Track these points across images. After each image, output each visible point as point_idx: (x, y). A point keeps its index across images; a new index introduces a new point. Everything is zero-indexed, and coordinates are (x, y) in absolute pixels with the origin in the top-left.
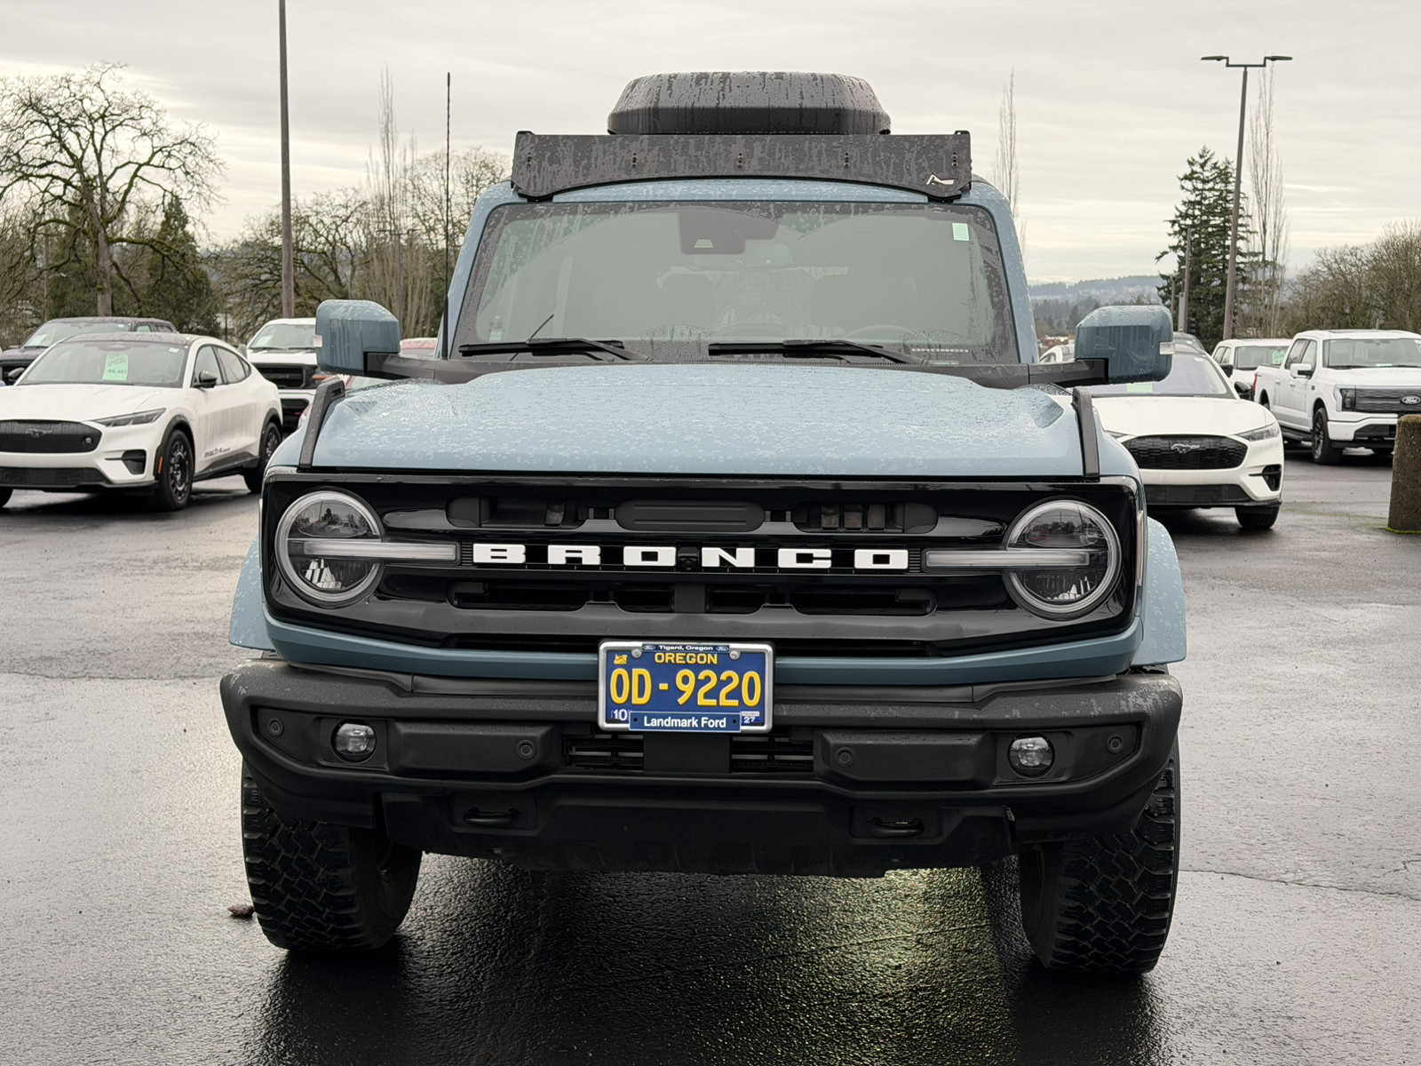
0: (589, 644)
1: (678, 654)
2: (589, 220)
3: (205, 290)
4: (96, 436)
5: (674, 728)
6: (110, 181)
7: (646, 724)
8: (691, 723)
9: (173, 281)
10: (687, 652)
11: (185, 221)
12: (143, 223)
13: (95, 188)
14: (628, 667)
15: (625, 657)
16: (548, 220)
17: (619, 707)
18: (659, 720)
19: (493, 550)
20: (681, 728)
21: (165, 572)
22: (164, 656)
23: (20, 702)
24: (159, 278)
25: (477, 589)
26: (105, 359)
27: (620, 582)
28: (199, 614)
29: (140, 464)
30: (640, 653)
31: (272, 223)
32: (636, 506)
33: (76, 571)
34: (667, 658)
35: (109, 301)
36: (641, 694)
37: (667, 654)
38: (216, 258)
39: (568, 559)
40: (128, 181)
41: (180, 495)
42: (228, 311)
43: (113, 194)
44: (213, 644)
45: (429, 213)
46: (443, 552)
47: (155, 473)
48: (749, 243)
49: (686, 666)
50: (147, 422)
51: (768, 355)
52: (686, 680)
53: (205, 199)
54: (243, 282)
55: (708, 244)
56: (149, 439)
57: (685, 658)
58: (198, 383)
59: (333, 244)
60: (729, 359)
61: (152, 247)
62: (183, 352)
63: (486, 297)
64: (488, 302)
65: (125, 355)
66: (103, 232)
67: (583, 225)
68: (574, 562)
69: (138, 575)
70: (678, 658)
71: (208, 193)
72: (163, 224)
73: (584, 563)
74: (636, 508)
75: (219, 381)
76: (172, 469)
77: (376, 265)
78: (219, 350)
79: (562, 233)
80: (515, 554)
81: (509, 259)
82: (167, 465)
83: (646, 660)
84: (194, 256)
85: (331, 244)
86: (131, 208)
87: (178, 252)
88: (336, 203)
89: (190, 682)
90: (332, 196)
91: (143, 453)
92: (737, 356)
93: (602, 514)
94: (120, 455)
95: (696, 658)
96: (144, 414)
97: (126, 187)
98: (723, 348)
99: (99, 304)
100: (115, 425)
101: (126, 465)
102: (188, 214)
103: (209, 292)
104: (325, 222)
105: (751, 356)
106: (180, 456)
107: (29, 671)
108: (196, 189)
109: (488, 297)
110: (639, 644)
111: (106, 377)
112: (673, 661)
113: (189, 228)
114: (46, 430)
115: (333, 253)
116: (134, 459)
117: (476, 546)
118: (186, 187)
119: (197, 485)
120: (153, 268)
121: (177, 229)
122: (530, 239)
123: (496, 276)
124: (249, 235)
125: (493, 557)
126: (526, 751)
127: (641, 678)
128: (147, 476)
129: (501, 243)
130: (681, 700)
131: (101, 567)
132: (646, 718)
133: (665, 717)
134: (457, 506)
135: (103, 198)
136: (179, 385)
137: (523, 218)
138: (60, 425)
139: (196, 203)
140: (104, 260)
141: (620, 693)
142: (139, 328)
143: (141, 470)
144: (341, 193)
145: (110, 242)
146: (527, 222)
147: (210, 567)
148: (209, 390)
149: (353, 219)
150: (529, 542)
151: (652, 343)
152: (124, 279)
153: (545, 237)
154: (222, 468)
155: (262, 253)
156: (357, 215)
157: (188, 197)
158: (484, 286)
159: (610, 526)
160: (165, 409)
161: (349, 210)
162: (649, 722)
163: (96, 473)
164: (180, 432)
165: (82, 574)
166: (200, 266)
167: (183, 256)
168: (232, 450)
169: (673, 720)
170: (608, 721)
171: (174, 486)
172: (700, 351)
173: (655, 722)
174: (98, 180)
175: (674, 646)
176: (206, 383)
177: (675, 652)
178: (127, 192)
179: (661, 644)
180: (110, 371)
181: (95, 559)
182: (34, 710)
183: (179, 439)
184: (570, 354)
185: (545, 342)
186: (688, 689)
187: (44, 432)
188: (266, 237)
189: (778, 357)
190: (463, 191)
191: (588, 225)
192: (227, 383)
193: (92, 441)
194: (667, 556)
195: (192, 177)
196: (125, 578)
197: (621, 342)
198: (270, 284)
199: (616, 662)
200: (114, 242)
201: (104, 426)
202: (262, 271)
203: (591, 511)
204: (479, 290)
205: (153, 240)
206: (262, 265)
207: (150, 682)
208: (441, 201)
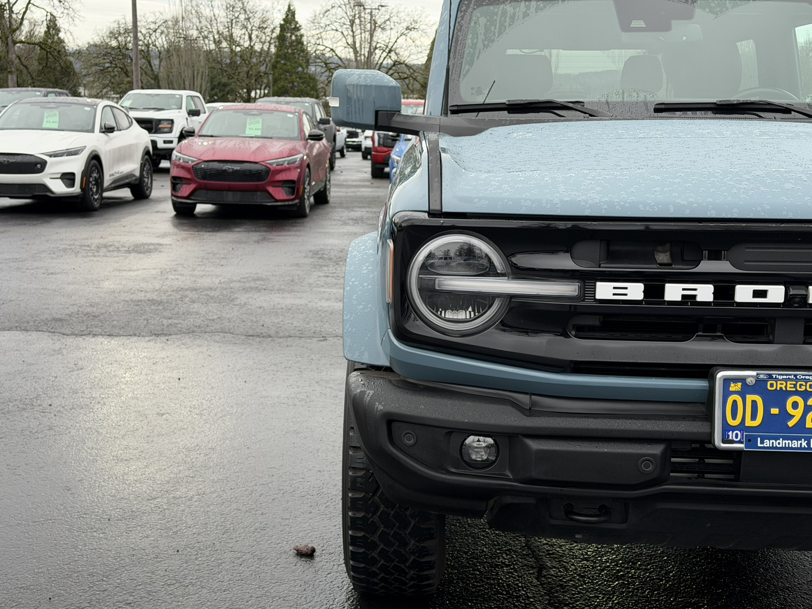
0: (705, 371)
1: (788, 383)
2: (542, 5)
3: (72, 73)
4: (44, 164)
5: (785, 448)
6: (14, 7)
7: (759, 445)
8: (801, 444)
9: (53, 67)
10: (797, 380)
11: (58, 31)
12: (32, 32)
13: (6, 10)
14: (743, 394)
15: (740, 384)
16: (508, 6)
17: (733, 428)
18: (771, 441)
19: (614, 288)
20: (792, 448)
21: (108, 254)
22: (136, 318)
23: (53, 355)
24: (45, 65)
25: (595, 321)
26: (44, 114)
27: (731, 316)
28: (144, 285)
29: (72, 181)
30: (754, 382)
31: (111, 33)
32: (746, 248)
33: (50, 254)
34: (779, 386)
35: (15, 79)
36: (754, 417)
37: (779, 382)
38: (79, 53)
39: (683, 296)
40: (25, 6)
41: (96, 201)
42: (85, 86)
43: (16, 14)
44: (164, 309)
45: (204, 27)
46: (567, 289)
47: (81, 187)
48: (674, 23)
49: (797, 393)
50: (75, 154)
51: (703, 112)
52: (795, 405)
53: (71, 18)
54: (93, 69)
55: (641, 24)
56: (77, 165)
57: (795, 386)
58: (104, 130)
59: (148, 46)
60: (672, 116)
61: (40, 46)
62: (93, 110)
63: (466, 67)
64: (468, 71)
65: (56, 112)
66: (11, 37)
67: (538, 9)
68: (689, 299)
69: (90, 256)
70: (789, 386)
71: (73, 14)
72: (46, 32)
73: (699, 299)
74: (747, 250)
75: (116, 129)
76: (91, 185)
77: (175, 59)
78: (115, 109)
79: (521, 16)
80: (635, 291)
81: (481, 37)
82: (88, 182)
83: (759, 387)
84: (65, 52)
85: (146, 45)
86: (25, 22)
87: (56, 50)
88: (150, 20)
89: (164, 339)
90: (147, 16)
91: (73, 174)
92: (678, 114)
93: (715, 256)
94: (59, 176)
95: (806, 386)
96: (73, 150)
97: (24, 10)
98: (667, 107)
99: (9, 81)
100: (55, 157)
101: (63, 182)
102: (61, 26)
103: (75, 73)
104: (143, 32)
105: (689, 113)
106: (95, 177)
107: (49, 329)
108: (66, 11)
109: (467, 67)
110: (754, 373)
111: (45, 125)
112: (784, 389)
113: (61, 35)
114: (12, 160)
115: (148, 51)
116: (68, 178)
117: (599, 284)
118: (60, 10)
119: (106, 194)
120: (40, 60)
121: (54, 35)
122: (496, 21)
123: (472, 50)
124: (97, 40)
125: (614, 294)
126: (647, 466)
127: (754, 403)
128: (76, 189)
129: (472, 24)
130: (791, 423)
131: (65, 250)
132: (759, 439)
133: (776, 439)
134: (579, 248)
135: (10, 16)
136: (92, 131)
137: (487, 5)
138: (20, 156)
139: (66, 20)
140: (12, 54)
141: (734, 417)
142: (49, 95)
143: (72, 185)
144: (152, 15)
145: (15, 43)
146: (491, 8)
147: (135, 251)
148: (110, 134)
149: (159, 31)
150: (647, 281)
151: (607, 103)
152: (24, 65)
153: (508, 19)
154: (118, 184)
155: (105, 50)
156: (162, 28)
157: (61, 16)
158: (463, 58)
159: (723, 266)
160: (85, 147)
161: (157, 25)
162: (762, 442)
163: (44, 187)
164: (95, 161)
165: (54, 256)
166: (69, 57)
167: (59, 52)
168: (124, 173)
169: (784, 442)
170: (724, 442)
171: (92, 195)
172: (647, 109)
173: (767, 443)
174: (7, 5)
175: (786, 375)
176: (109, 130)
177: (786, 380)
178: (25, 13)
179: (773, 373)
180: (47, 122)
181: (58, 245)
182: (66, 361)
183: (94, 165)
184: (539, 112)
185: (522, 102)
186: (798, 414)
187: (11, 161)
188: (107, 41)
189: (710, 114)
190: (225, 14)
191: (541, 9)
192: (120, 130)
193: (41, 166)
194: (776, 294)
195: (63, 4)
196: (84, 259)
197: (583, 102)
198: (110, 69)
199: (731, 389)
200: (17, 43)
201: (48, 157)
202: (105, 61)
203: (706, 253)
204: (459, 62)
205: (41, 42)
206: (106, 58)
207: (136, 338)
208: (211, 21)
